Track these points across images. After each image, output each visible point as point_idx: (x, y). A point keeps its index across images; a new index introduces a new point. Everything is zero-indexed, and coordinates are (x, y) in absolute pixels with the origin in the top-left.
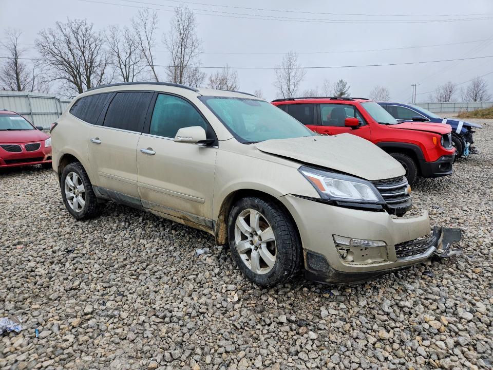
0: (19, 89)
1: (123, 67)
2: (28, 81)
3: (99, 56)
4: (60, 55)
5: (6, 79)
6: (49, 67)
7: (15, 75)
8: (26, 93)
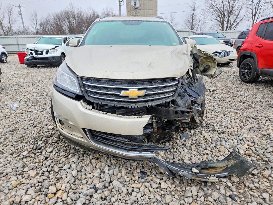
0: (192, 29)
1: (254, 8)
2: (197, 23)
3: (238, 3)
4: (216, 7)
5: (188, 23)
6: (209, 14)
7: (191, 21)
8: (195, 31)
